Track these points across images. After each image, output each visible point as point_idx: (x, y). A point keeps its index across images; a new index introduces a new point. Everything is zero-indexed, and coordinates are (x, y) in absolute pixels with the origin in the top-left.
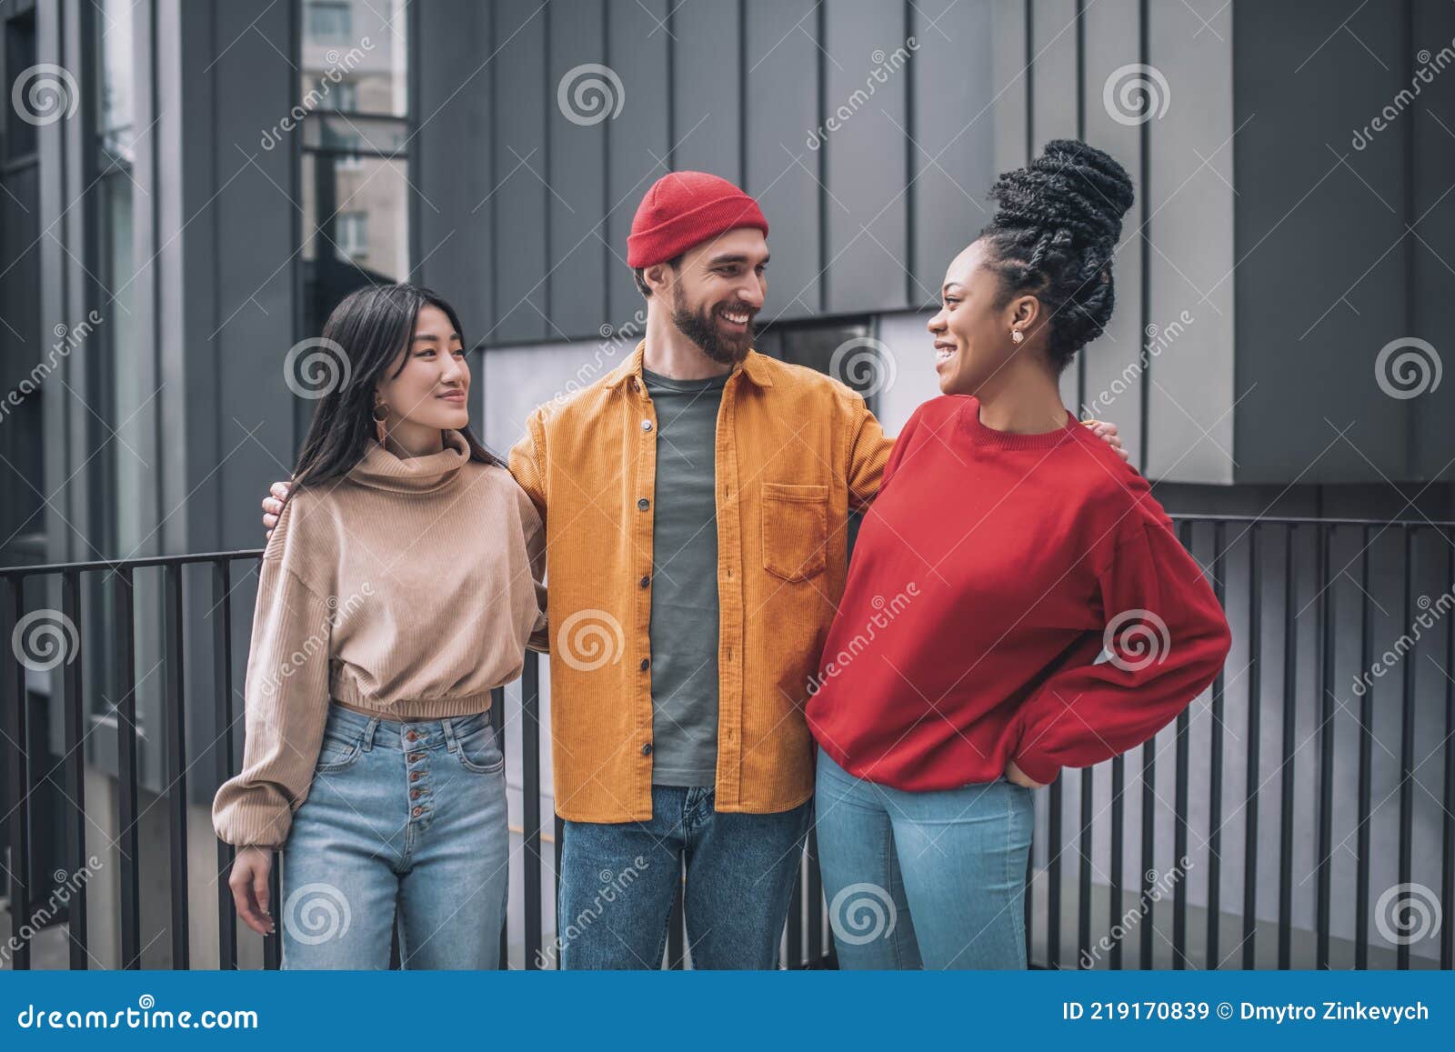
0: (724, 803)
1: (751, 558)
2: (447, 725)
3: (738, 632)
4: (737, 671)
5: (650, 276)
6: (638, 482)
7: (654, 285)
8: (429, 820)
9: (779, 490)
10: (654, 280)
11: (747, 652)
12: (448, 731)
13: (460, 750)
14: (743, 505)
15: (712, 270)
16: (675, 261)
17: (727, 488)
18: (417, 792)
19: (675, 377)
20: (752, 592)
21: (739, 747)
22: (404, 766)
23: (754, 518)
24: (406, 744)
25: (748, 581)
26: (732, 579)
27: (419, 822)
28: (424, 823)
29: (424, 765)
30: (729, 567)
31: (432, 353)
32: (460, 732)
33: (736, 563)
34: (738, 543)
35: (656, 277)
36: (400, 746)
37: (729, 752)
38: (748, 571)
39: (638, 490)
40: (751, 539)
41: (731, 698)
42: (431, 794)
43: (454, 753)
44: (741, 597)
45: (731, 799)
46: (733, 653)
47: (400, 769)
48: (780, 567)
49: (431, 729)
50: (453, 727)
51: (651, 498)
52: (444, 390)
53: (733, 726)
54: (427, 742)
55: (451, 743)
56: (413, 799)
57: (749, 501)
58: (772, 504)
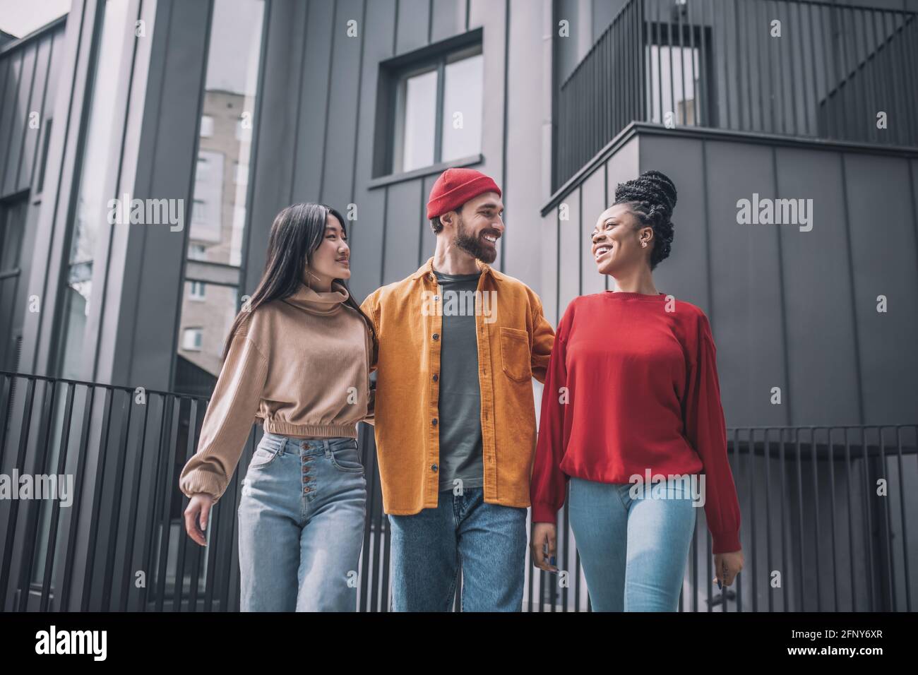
0: (489, 498)
1: (496, 365)
2: (326, 443)
3: (490, 404)
4: (491, 425)
5: (444, 219)
6: (433, 326)
7: (446, 224)
8: (314, 496)
9: (508, 331)
10: (446, 221)
11: (496, 415)
12: (326, 446)
13: (333, 457)
14: (491, 338)
15: (479, 212)
16: (459, 209)
17: (482, 328)
18: (307, 479)
19: (451, 274)
20: (497, 383)
21: (495, 467)
22: (300, 464)
23: (497, 345)
24: (302, 451)
25: (495, 378)
26: (487, 376)
27: (308, 496)
28: (311, 497)
29: (311, 464)
30: (484, 370)
31: (334, 236)
32: (334, 448)
33: (488, 368)
34: (489, 357)
35: (447, 220)
36: (299, 453)
37: (490, 469)
38: (495, 372)
39: (432, 330)
40: (496, 355)
41: (489, 440)
42: (315, 481)
43: (329, 459)
44: (491, 386)
45: (493, 496)
46: (489, 416)
47: (298, 465)
48: (511, 372)
49: (317, 444)
50: (330, 444)
51: (440, 334)
52: (339, 257)
53: (491, 455)
54: (314, 451)
55: (328, 453)
56: (305, 483)
57: (494, 336)
58: (506, 338)
